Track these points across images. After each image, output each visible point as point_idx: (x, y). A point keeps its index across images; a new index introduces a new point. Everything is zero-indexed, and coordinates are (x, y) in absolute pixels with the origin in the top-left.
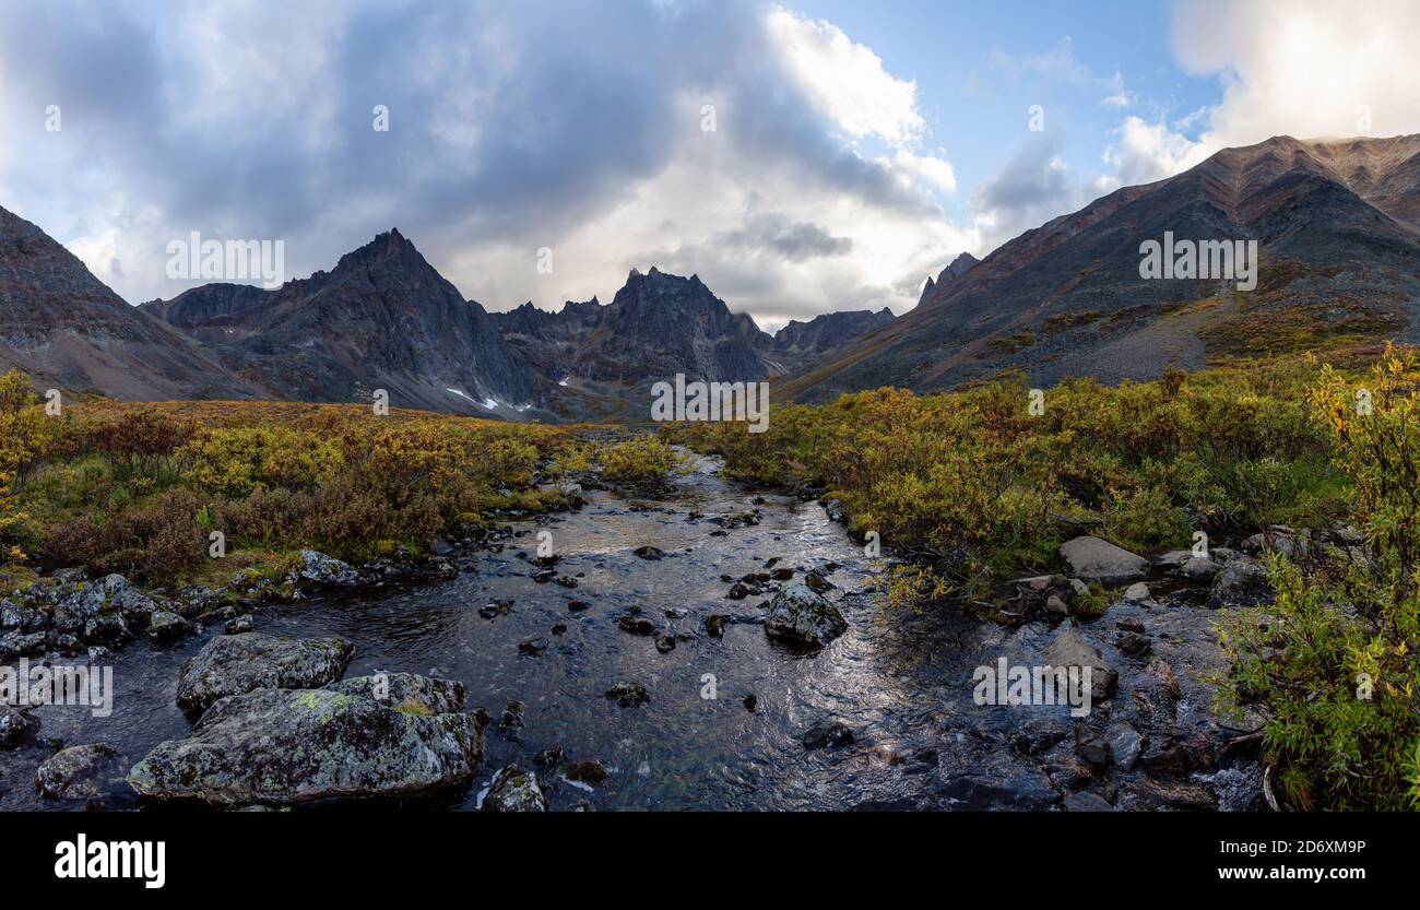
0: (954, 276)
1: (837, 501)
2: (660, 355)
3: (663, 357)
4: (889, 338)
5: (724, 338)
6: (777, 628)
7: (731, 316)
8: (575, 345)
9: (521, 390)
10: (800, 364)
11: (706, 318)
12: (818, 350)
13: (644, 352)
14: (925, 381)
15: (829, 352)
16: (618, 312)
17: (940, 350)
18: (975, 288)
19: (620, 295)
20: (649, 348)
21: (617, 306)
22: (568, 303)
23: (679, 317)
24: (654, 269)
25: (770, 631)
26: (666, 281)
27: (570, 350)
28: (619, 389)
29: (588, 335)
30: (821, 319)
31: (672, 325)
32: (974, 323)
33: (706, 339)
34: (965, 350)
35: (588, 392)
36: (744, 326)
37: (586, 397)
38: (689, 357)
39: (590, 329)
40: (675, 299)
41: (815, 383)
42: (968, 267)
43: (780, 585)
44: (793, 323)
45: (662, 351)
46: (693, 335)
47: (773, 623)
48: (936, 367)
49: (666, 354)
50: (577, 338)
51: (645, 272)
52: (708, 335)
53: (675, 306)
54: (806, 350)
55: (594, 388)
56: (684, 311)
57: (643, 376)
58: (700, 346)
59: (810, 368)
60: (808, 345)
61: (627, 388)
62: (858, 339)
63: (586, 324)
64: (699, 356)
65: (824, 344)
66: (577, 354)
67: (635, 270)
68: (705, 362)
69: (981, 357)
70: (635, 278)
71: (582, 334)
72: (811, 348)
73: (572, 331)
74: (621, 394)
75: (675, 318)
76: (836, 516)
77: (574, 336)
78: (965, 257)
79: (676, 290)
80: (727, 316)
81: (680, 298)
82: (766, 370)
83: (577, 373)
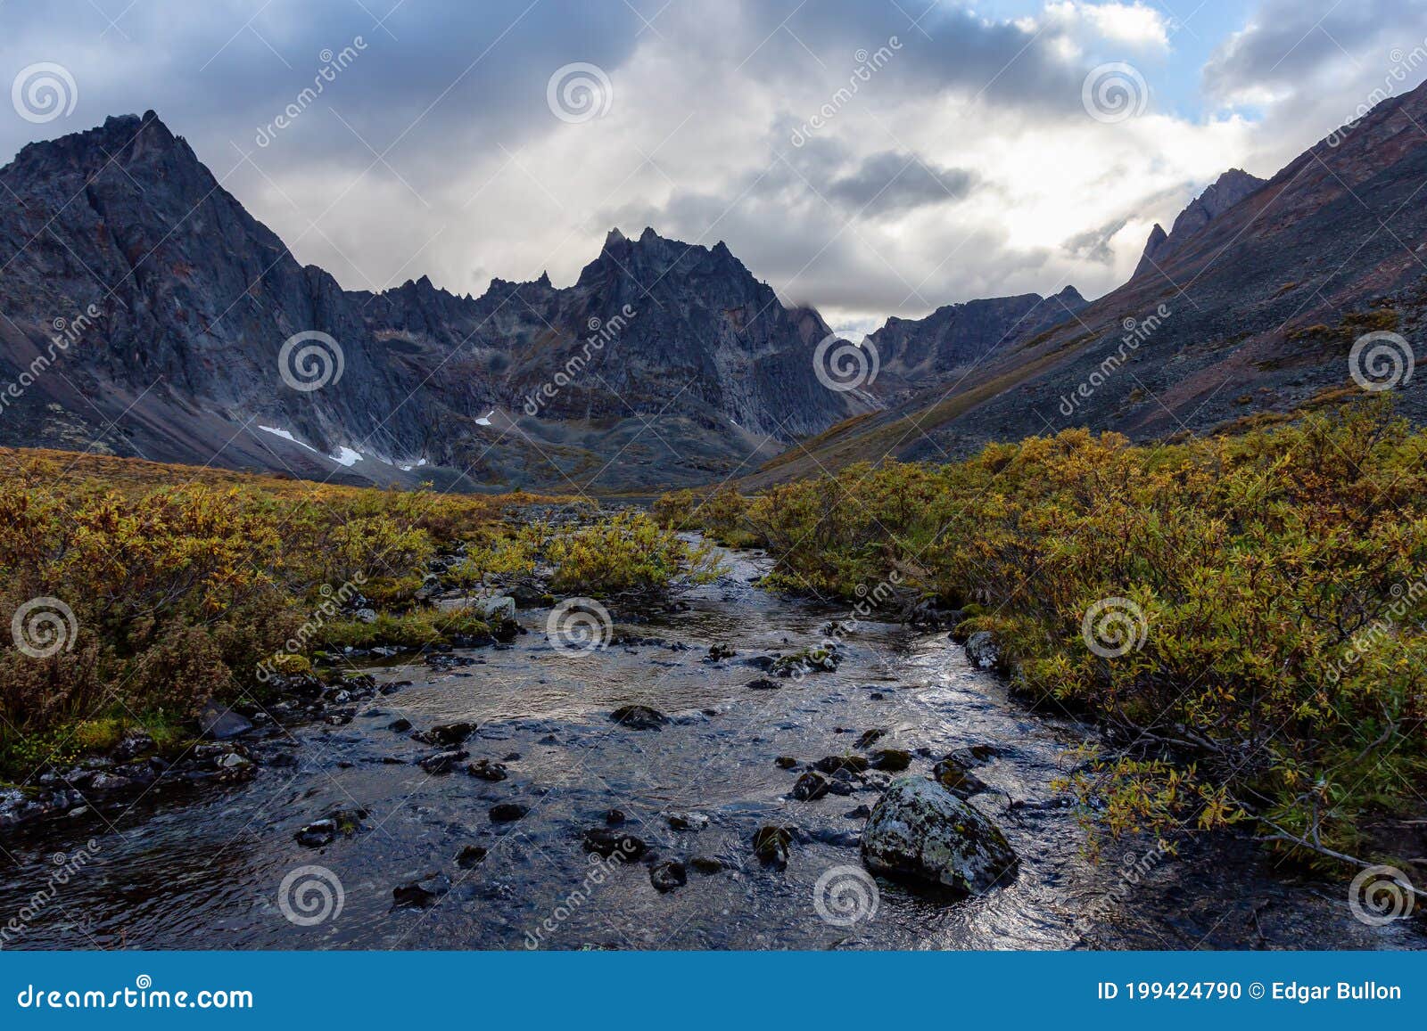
0: (1209, 216)
1: (988, 634)
2: (657, 377)
3: (664, 381)
4: (1074, 341)
5: (771, 349)
6: (886, 855)
7: (784, 312)
8: (507, 355)
9: (409, 432)
10: (906, 393)
11: (739, 315)
12: (940, 369)
13: (629, 372)
14: (1149, 418)
15: (963, 371)
16: (587, 301)
17: (1181, 358)
18: (1257, 235)
19: (590, 273)
20: (639, 364)
21: (583, 292)
22: (495, 281)
23: (692, 312)
24: (649, 232)
25: (873, 860)
26: (670, 253)
27: (497, 364)
28: (583, 434)
29: (531, 339)
30: (945, 314)
31: (679, 325)
32: (1257, 300)
33: (740, 352)
34: (1235, 354)
35: (528, 438)
36: (807, 327)
37: (524, 446)
38: (708, 382)
39: (535, 329)
40: (686, 283)
41: (935, 426)
42: (1240, 196)
43: (886, 779)
44: (893, 322)
45: (662, 370)
46: (717, 344)
47: (879, 846)
48: (1172, 390)
49: (669, 375)
50: (511, 343)
51: (635, 237)
52: (743, 343)
53: (685, 293)
54: (917, 369)
55: (540, 432)
56: (700, 303)
57: (627, 413)
58: (729, 363)
59: (923, 402)
60: (920, 360)
61: (598, 433)
62: (1014, 345)
63: (527, 319)
64: (726, 379)
65: (951, 357)
66: (509, 372)
67: (616, 231)
68: (737, 390)
69: (1269, 365)
70: (616, 247)
71: (520, 337)
72: (927, 364)
73: (503, 333)
74: (588, 442)
75: (687, 316)
76: (985, 662)
77: (506, 339)
78: (1233, 179)
79: (689, 268)
80: (777, 314)
81: (694, 281)
82: (845, 404)
83: (512, 404)
